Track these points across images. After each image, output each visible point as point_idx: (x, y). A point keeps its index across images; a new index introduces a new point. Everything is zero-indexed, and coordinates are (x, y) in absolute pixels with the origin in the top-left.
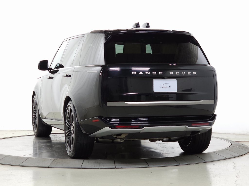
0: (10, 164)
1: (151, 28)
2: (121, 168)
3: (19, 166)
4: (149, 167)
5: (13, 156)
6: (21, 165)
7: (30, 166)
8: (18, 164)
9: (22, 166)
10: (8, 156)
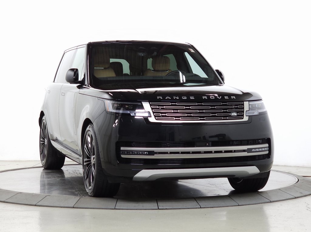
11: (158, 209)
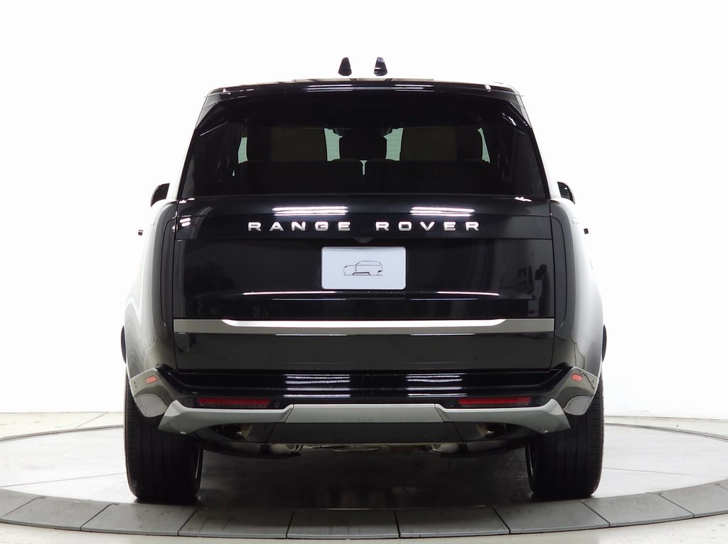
0: (51, 524)
1: (392, 74)
2: (420, 538)
3: (80, 530)
4: (510, 534)
5: (60, 498)
6: (86, 526)
7: (116, 529)
8: (78, 525)
9: (91, 531)
10: (43, 497)
11: (400, 537)
